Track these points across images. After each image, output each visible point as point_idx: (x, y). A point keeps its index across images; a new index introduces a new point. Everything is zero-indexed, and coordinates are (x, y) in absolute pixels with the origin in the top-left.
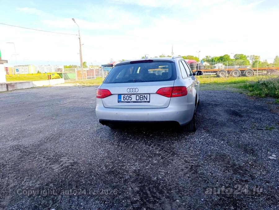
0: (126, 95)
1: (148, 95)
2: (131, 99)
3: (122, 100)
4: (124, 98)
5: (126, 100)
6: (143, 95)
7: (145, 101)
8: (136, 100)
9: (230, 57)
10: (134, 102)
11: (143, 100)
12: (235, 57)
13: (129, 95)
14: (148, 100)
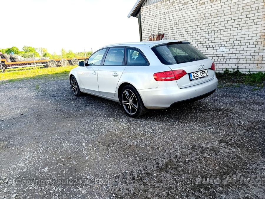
0: (194, 73)
1: (206, 70)
2: (197, 76)
3: (193, 78)
4: (193, 75)
5: (195, 78)
6: (204, 71)
7: (206, 76)
8: (201, 76)
9: (19, 49)
10: (201, 78)
11: (205, 75)
12: (23, 49)
13: (196, 73)
14: (207, 75)
